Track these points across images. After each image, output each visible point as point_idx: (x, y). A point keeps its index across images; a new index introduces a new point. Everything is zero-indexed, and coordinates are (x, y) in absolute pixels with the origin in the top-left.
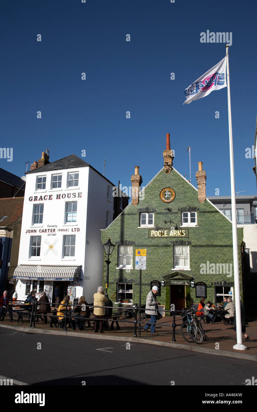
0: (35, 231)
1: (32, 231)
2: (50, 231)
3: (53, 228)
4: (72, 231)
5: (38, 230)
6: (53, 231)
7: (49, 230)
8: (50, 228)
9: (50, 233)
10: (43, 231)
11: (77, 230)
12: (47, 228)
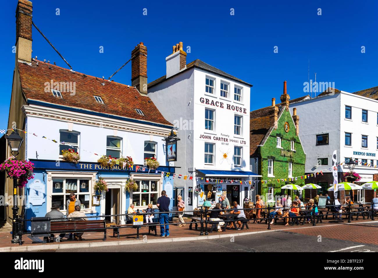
0: (210, 138)
1: (206, 137)
2: (223, 140)
3: (226, 137)
4: (241, 143)
5: (212, 136)
6: (226, 141)
7: (222, 138)
8: (224, 137)
9: (223, 142)
10: (217, 139)
11: (244, 142)
12: (221, 137)
